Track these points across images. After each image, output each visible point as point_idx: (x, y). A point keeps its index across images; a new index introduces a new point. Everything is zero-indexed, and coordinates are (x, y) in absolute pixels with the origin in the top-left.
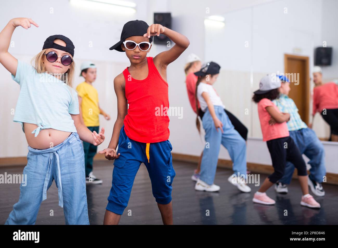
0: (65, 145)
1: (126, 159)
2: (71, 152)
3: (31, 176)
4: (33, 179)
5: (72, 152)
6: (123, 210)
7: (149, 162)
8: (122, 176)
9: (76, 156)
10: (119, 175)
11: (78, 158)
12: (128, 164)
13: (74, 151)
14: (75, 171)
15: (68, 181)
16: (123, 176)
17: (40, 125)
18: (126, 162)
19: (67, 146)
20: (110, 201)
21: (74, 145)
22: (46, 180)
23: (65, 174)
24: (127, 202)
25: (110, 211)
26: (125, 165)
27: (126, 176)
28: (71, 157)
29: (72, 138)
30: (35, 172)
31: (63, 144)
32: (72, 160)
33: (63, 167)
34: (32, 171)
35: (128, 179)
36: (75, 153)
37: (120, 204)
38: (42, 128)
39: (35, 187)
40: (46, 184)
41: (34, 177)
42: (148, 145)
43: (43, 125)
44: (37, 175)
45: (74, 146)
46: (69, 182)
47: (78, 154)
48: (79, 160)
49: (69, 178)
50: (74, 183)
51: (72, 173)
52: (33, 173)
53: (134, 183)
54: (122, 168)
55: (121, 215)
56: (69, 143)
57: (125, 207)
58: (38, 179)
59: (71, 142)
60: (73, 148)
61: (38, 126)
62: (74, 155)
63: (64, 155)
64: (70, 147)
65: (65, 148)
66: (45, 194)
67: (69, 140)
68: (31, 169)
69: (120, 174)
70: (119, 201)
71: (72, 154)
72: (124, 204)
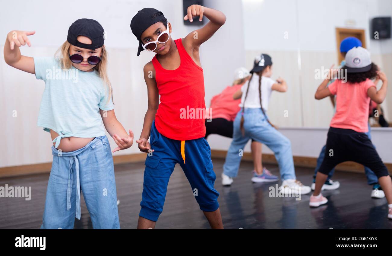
0: (87, 149)
1: (159, 158)
2: (94, 158)
3: (54, 180)
4: (56, 183)
5: (96, 158)
6: (158, 216)
7: (185, 163)
8: (155, 178)
9: (100, 162)
10: (152, 177)
11: (103, 165)
12: (162, 164)
13: (97, 156)
14: (98, 180)
15: (91, 190)
16: (157, 178)
17: (60, 134)
18: (160, 162)
19: (90, 150)
20: (143, 206)
21: (98, 149)
22: (69, 187)
23: (88, 182)
24: (162, 207)
25: (144, 218)
26: (158, 166)
27: (160, 177)
28: (94, 163)
29: (96, 142)
30: (57, 176)
31: (84, 149)
32: (95, 166)
33: (85, 174)
34: (55, 174)
35: (162, 181)
36: (98, 159)
37: (155, 209)
38: (63, 136)
39: (59, 193)
40: (69, 192)
41: (56, 181)
42: (183, 143)
43: (64, 134)
44: (60, 179)
45: (98, 151)
46: (93, 192)
47: (103, 160)
48: (103, 167)
49: (93, 187)
50: (98, 192)
51: (95, 181)
52: (56, 177)
53: (169, 187)
54: (155, 168)
55: (155, 221)
56: (92, 148)
57: (160, 212)
58: (61, 184)
59: (93, 147)
60: (97, 154)
61: (59, 135)
62: (97, 161)
63: (86, 160)
64: (93, 152)
65: (87, 153)
66: (69, 202)
67: (92, 144)
68: (54, 172)
69: (154, 175)
70: (153, 206)
71: (94, 160)
72: (160, 210)
